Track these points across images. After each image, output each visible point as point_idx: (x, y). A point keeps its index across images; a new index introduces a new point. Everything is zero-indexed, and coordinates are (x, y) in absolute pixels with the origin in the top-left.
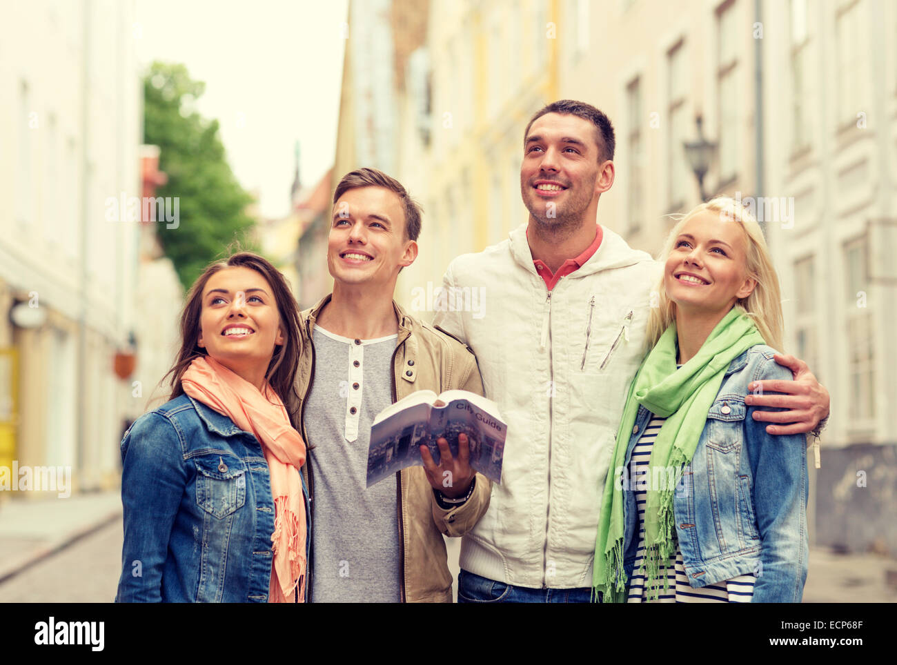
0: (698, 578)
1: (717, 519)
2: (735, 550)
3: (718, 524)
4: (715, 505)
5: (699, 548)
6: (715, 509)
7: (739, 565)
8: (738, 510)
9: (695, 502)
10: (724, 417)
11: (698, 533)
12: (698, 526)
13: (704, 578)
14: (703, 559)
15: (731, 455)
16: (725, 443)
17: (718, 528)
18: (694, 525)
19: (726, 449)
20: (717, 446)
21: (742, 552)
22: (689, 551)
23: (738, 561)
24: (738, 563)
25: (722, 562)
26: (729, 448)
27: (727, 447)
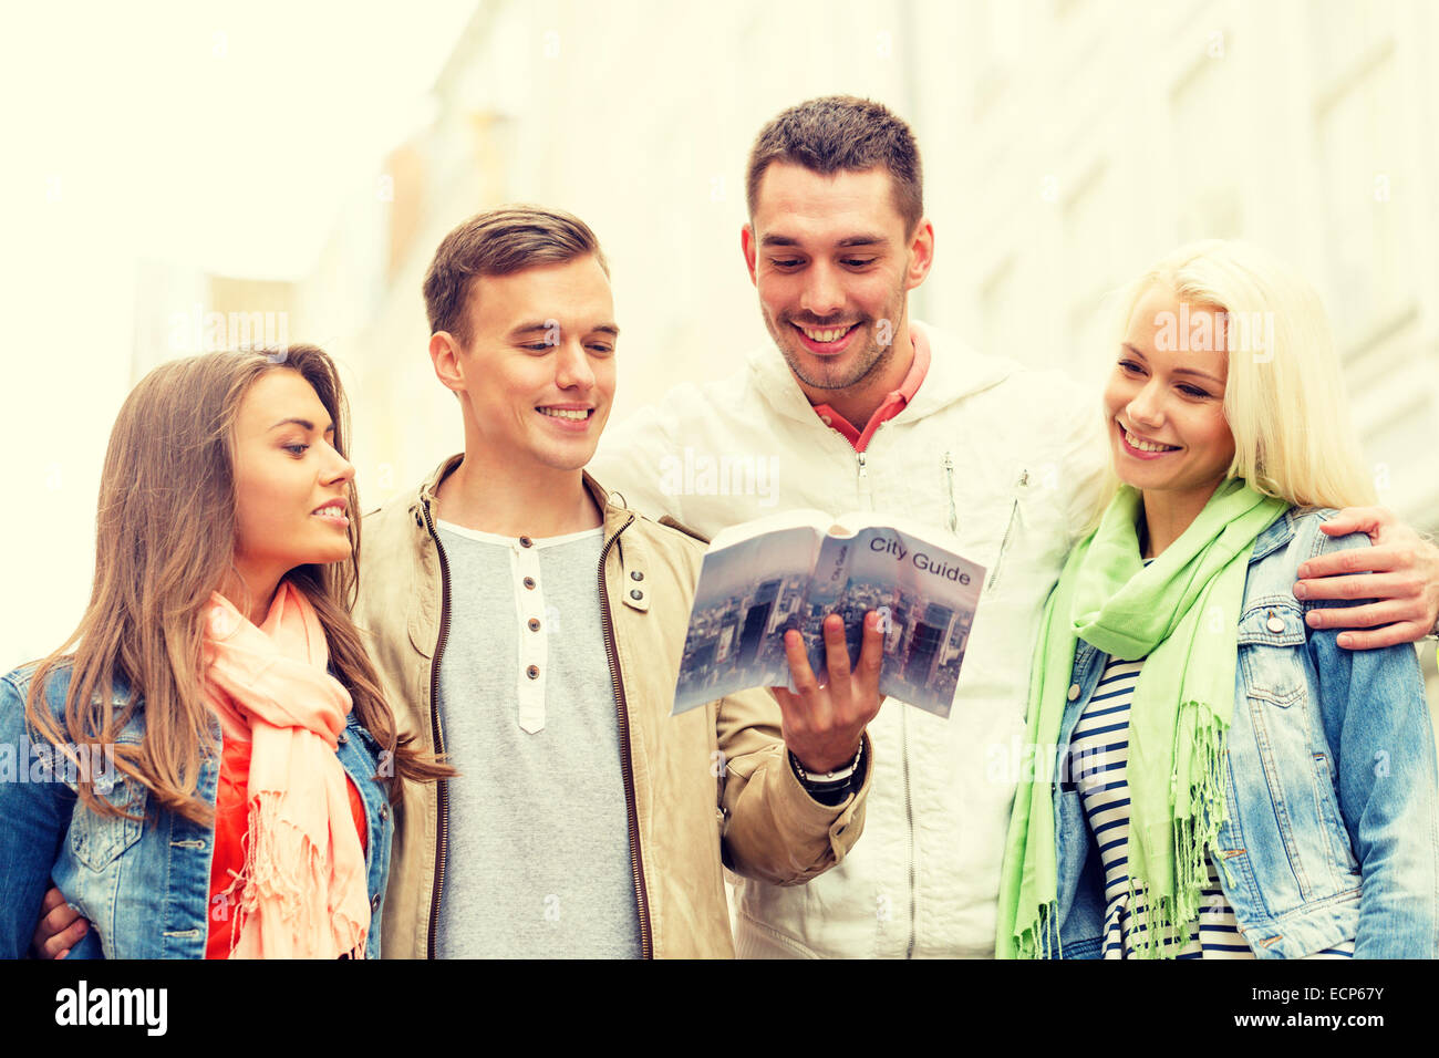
0: (1272, 947)
1: (1288, 836)
2: (1327, 895)
3: (1290, 844)
4: (1281, 808)
5: (1261, 893)
6: (1283, 816)
7: (1339, 922)
8: (1322, 818)
9: (1241, 808)
10: (1276, 639)
11: (1254, 865)
12: (1251, 852)
13: (1282, 947)
14: (1272, 913)
15: (1295, 711)
16: (1283, 688)
17: (1293, 852)
18: (1244, 851)
19: (1285, 699)
20: (1269, 694)
21: (1341, 898)
22: (1244, 901)
23: (1337, 914)
24: (1337, 918)
25: (1309, 917)
26: (1291, 697)
27: (1286, 696)
